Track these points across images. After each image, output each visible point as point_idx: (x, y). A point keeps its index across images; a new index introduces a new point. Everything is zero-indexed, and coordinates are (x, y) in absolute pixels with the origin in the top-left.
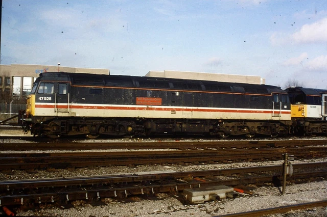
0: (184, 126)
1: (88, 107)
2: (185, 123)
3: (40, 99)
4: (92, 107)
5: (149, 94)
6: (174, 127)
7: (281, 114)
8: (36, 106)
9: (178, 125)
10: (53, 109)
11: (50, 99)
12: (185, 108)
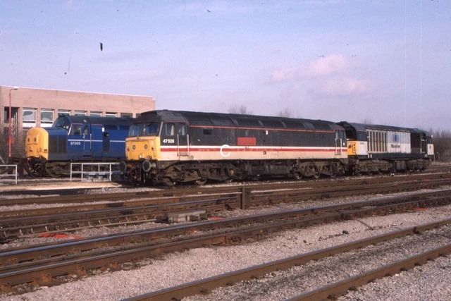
0: (271, 167)
1: (202, 150)
2: (272, 164)
3: (164, 141)
4: (206, 150)
5: (247, 133)
6: (264, 169)
7: (342, 152)
8: (162, 150)
9: (267, 167)
10: (176, 153)
11: (173, 141)
12: (273, 147)
